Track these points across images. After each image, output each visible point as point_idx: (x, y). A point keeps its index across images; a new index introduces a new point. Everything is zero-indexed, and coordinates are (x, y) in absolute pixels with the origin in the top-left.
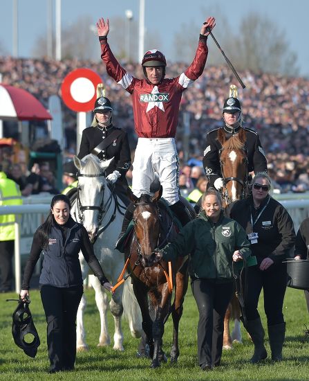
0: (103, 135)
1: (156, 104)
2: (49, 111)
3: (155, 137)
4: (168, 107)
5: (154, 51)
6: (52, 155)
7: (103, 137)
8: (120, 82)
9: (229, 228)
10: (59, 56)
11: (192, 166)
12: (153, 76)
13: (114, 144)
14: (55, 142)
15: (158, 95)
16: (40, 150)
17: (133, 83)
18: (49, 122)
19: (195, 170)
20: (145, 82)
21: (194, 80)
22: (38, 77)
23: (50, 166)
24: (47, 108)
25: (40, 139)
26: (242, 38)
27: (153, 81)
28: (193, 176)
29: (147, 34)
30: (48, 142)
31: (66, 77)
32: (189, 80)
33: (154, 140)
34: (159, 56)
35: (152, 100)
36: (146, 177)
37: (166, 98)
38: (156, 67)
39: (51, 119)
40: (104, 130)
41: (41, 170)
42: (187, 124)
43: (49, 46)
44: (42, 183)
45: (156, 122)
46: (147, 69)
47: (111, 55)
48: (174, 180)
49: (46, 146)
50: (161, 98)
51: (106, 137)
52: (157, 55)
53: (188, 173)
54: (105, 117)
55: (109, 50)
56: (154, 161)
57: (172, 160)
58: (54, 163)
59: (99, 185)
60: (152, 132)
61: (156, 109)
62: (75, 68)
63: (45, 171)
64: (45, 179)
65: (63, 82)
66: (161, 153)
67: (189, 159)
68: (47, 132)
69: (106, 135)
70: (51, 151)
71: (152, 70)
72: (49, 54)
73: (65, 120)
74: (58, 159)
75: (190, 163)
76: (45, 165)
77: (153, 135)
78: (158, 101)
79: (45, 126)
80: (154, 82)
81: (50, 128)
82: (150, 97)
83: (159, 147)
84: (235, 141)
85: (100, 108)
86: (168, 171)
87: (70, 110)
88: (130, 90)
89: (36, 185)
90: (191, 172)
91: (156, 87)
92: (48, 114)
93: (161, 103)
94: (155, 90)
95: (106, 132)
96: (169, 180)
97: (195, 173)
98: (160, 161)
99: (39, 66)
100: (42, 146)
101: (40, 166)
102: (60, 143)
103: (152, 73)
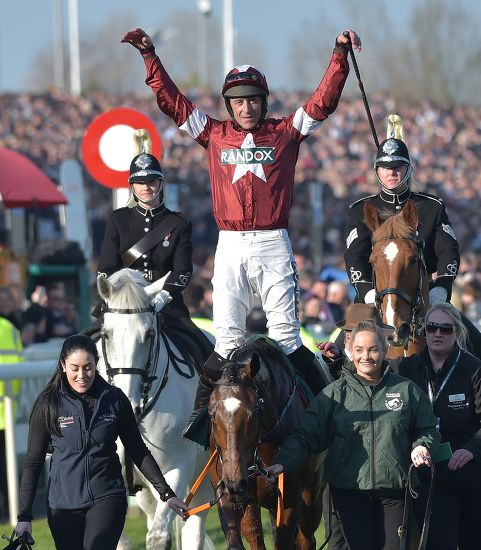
0: (146, 225)
1: (251, 168)
2: (60, 189)
3: (250, 228)
4: (272, 173)
5: (243, 69)
6: (70, 269)
7: (146, 230)
8: (184, 127)
9: (398, 395)
10: (76, 86)
11: (329, 280)
12: (244, 114)
13: (166, 244)
14: (74, 246)
15: (253, 150)
16: (47, 261)
17: (208, 128)
18: (62, 209)
19: (335, 289)
20: (229, 127)
21: (322, 120)
22: (39, 128)
23: (67, 291)
24: (56, 182)
25: (46, 241)
26: (413, 43)
27: (245, 123)
28: (331, 299)
29: (238, 40)
30: (62, 246)
31: (91, 125)
32: (311, 120)
33: (249, 235)
34: (254, 77)
35: (243, 161)
36: (238, 304)
37: (268, 155)
38: (249, 98)
39: (65, 203)
40: (148, 215)
41: (50, 298)
42: (316, 203)
43: (59, 68)
44: (52, 322)
45: (250, 202)
46: (232, 100)
47: (165, 77)
48: (289, 309)
49: (58, 253)
50: (258, 156)
51: (151, 229)
52: (250, 75)
53: (322, 294)
54: (150, 191)
55: (160, 67)
56: (252, 274)
57: (285, 271)
58: (74, 283)
59: (142, 329)
60: (245, 220)
61: (250, 177)
62: (107, 108)
63: (57, 299)
64: (57, 314)
65: (86, 134)
66: (263, 257)
67: (324, 268)
68: (58, 228)
69: (152, 226)
70: (66, 263)
71: (241, 102)
72: (59, 83)
73: (92, 205)
74: (82, 275)
75: (324, 276)
76: (55, 288)
77: (246, 225)
78: (254, 161)
79: (54, 217)
80: (246, 126)
81: (63, 220)
82: (238, 153)
83: (258, 248)
84: (397, 223)
85: (140, 174)
86: (278, 292)
87: (99, 185)
88: (203, 141)
89: (42, 327)
90: (327, 292)
91: (250, 136)
92: (60, 194)
93: (260, 165)
94: (248, 141)
95: (152, 219)
96: (282, 309)
97: (335, 295)
98: (262, 273)
99: (40, 105)
100: (51, 253)
101: (48, 291)
102: (83, 246)
103: (241, 109)
